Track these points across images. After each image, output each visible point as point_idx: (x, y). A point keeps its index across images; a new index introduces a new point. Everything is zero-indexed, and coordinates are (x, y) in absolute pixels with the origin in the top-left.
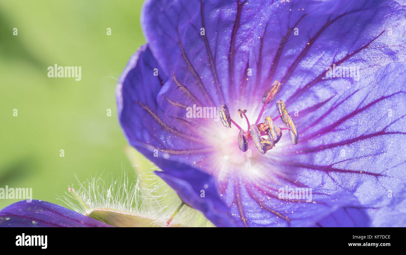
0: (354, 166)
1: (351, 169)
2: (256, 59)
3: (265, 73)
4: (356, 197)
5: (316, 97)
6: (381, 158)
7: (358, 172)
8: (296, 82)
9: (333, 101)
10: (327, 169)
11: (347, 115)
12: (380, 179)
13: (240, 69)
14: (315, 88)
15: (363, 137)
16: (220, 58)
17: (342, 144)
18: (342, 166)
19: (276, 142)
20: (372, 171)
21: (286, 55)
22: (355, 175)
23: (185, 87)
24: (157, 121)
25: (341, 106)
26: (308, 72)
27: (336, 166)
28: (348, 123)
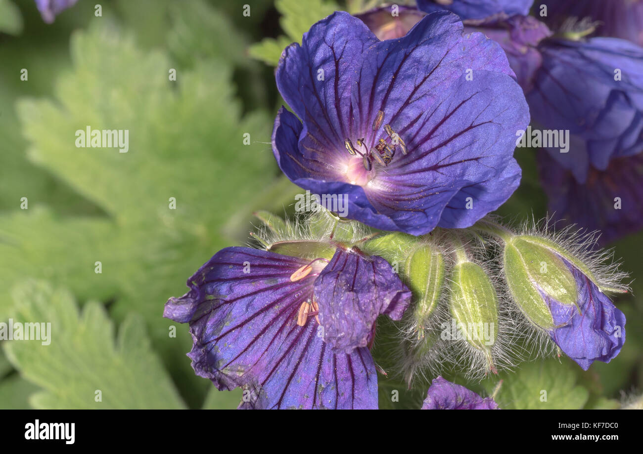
0: (456, 158)
1: (454, 162)
2: (357, 100)
3: (366, 109)
4: (466, 180)
5: (408, 117)
6: (476, 146)
7: (461, 162)
8: (390, 111)
9: (423, 117)
10: (435, 168)
11: (438, 124)
12: (480, 161)
13: (345, 112)
14: (406, 111)
15: (456, 136)
16: (330, 108)
17: (440, 146)
18: (446, 162)
19: (393, 156)
20: (472, 157)
21: (378, 90)
22: (459, 165)
23: (312, 135)
24: (299, 166)
25: (431, 118)
26: (398, 100)
27: (441, 163)
28: (440, 129)
